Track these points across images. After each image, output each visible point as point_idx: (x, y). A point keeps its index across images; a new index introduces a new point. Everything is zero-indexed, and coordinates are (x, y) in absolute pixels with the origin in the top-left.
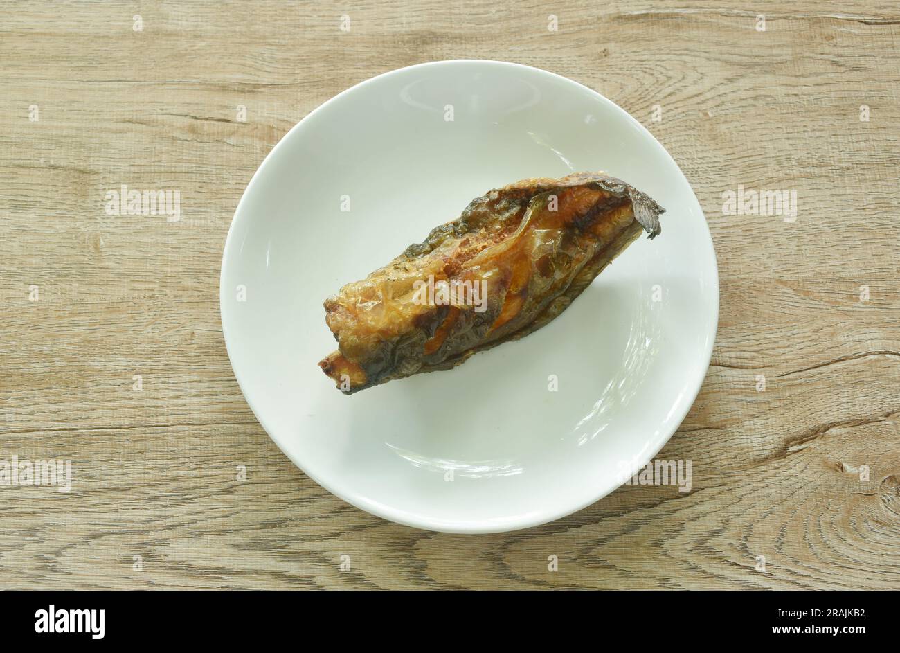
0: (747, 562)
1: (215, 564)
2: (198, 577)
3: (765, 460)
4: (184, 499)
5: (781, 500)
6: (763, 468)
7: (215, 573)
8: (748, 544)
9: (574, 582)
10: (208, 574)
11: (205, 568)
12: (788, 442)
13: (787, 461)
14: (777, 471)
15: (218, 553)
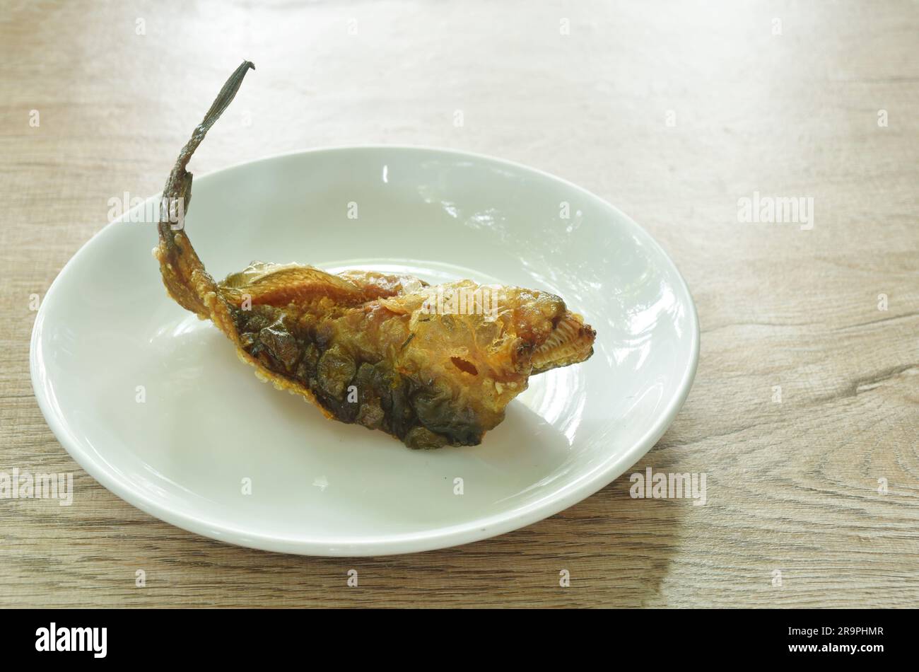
0: (827, 488)
1: (101, 516)
2: (77, 529)
3: (831, 398)
4: (64, 458)
5: (858, 430)
6: (828, 405)
7: (101, 524)
8: (823, 471)
9: (598, 514)
10: (91, 525)
11: (86, 520)
12: (856, 383)
13: (858, 398)
14: (848, 407)
15: (106, 505)
